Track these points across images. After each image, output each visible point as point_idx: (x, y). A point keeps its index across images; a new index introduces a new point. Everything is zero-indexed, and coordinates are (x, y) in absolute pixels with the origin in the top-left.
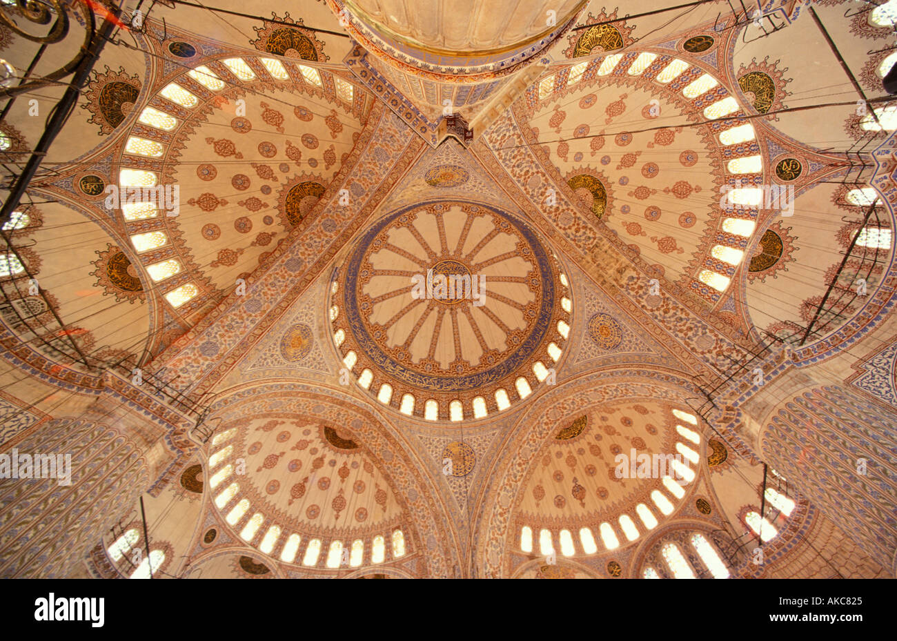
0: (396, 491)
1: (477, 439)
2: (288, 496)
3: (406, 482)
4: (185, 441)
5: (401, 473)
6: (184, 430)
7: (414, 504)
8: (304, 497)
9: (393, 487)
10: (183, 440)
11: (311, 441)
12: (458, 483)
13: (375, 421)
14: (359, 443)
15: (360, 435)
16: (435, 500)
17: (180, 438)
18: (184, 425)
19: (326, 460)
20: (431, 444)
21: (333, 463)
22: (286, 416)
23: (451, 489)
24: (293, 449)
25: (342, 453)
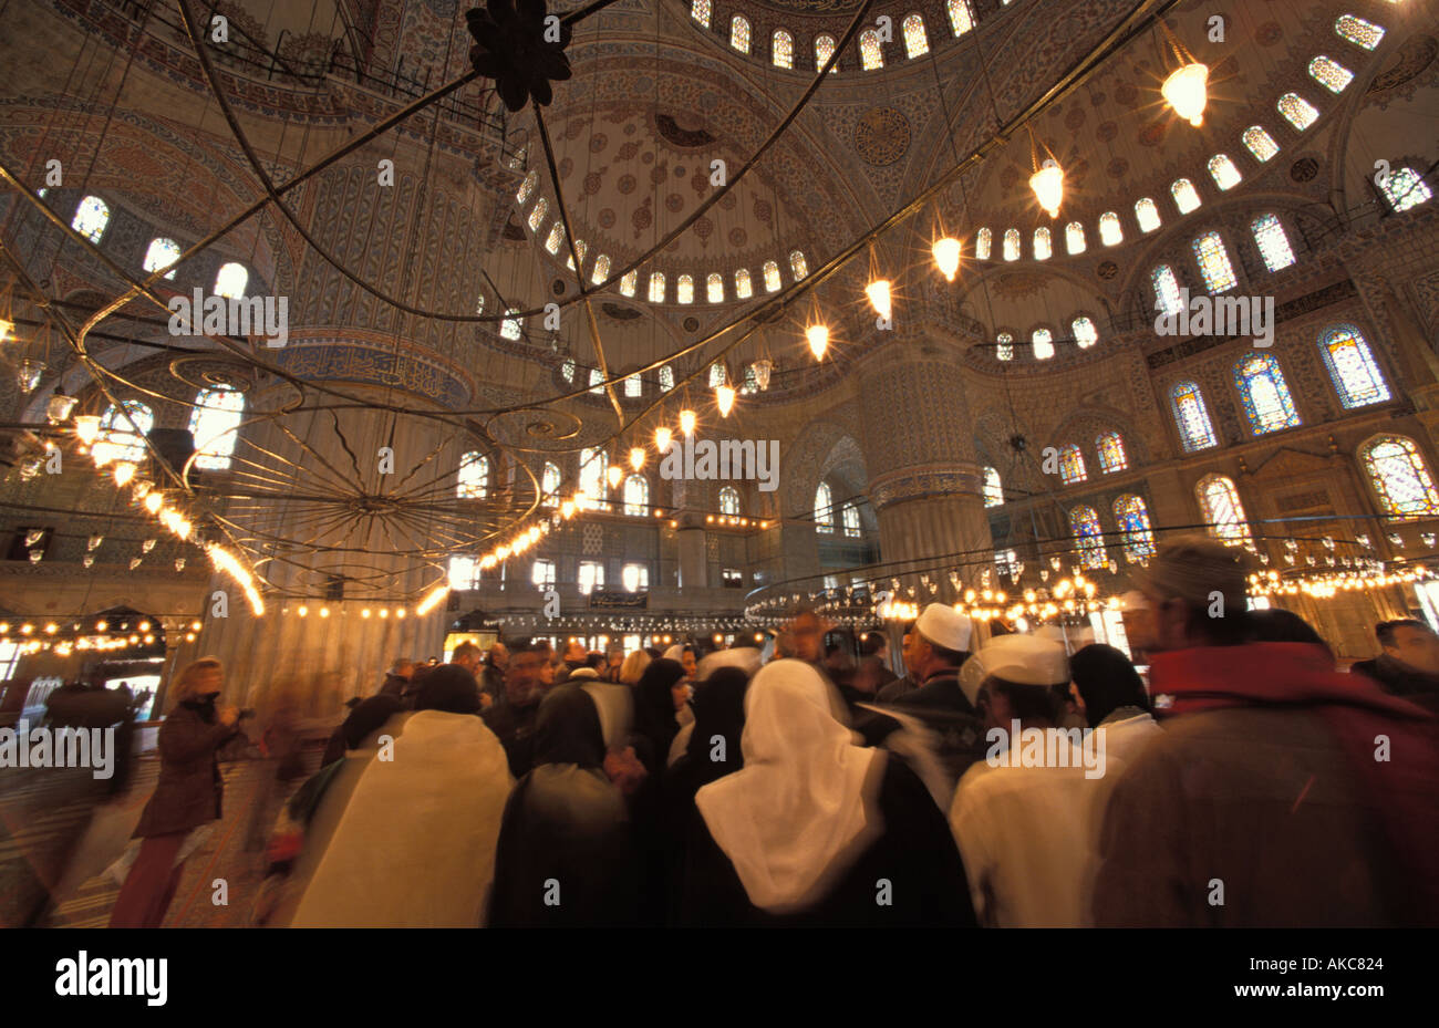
0: (787, 199)
1: (914, 99)
2: (631, 228)
3: (801, 183)
4: (499, 174)
5: (792, 172)
6: (490, 158)
7: (818, 214)
8: (652, 225)
9: (782, 194)
10: (496, 173)
11: (640, 143)
12: (884, 177)
13: (738, 92)
14: (716, 134)
15: (715, 119)
16: (850, 204)
17: (490, 170)
18: (488, 150)
19: (670, 169)
20: (834, 117)
21: (680, 172)
22: (595, 107)
23: (873, 186)
24: (617, 160)
25: (691, 155)
